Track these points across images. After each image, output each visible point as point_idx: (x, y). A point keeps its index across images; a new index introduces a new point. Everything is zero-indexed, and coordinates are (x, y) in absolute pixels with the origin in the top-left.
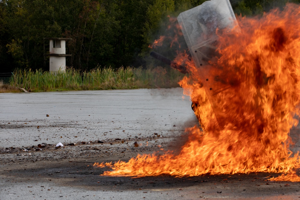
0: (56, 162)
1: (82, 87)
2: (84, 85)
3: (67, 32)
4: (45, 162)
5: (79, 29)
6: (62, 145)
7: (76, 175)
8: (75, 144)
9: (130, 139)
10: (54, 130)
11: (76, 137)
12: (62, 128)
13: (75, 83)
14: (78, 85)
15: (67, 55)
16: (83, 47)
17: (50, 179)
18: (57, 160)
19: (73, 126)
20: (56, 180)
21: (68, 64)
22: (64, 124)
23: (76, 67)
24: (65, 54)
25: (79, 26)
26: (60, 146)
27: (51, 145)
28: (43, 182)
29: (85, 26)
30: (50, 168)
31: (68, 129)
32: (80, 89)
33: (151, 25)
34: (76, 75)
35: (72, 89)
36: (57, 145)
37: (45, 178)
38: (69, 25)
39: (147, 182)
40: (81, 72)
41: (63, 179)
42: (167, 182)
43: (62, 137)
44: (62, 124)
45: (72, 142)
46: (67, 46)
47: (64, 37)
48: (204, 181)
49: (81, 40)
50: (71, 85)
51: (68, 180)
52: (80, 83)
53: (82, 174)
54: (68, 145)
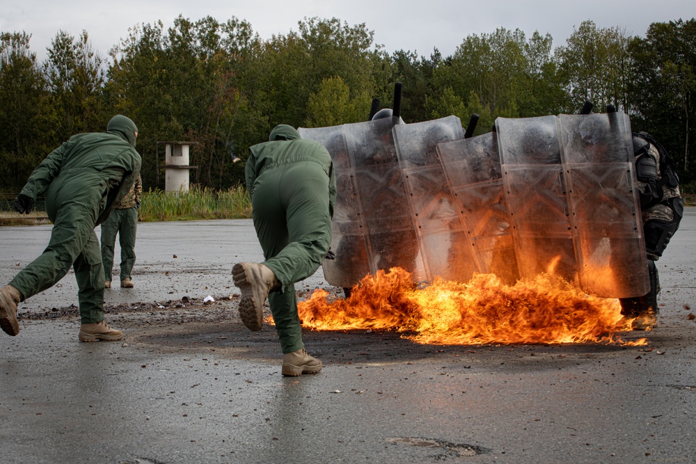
0: (212, 324)
1: (216, 214)
2: (219, 211)
3: (191, 131)
4: (195, 324)
5: (208, 127)
6: (213, 300)
7: (249, 343)
8: (231, 297)
9: (308, 290)
10: (193, 276)
11: (228, 288)
12: (202, 274)
13: (206, 208)
14: (210, 212)
15: (191, 167)
16: (214, 155)
17: (213, 348)
18: (211, 321)
19: (216, 271)
20: (222, 350)
21: (192, 180)
22: (202, 268)
23: (204, 184)
24: (188, 164)
25: (208, 123)
26: (209, 301)
27: (196, 299)
28: (203, 352)
29: (218, 125)
30: (207, 333)
31: (212, 276)
32: (214, 216)
33: (316, 122)
34: (207, 196)
35: (202, 216)
36: (206, 300)
37: (204, 348)
38: (193, 122)
39: (357, 353)
40: (214, 192)
41: (232, 349)
42: (386, 352)
43: (207, 288)
44: (200, 268)
45: (225, 295)
46: (190, 154)
47: (186, 140)
48: (439, 352)
49: (212, 144)
50: (201, 212)
51: (239, 350)
52: (213, 209)
53: (256, 341)
54: (220, 300)
